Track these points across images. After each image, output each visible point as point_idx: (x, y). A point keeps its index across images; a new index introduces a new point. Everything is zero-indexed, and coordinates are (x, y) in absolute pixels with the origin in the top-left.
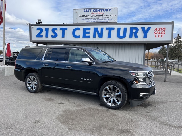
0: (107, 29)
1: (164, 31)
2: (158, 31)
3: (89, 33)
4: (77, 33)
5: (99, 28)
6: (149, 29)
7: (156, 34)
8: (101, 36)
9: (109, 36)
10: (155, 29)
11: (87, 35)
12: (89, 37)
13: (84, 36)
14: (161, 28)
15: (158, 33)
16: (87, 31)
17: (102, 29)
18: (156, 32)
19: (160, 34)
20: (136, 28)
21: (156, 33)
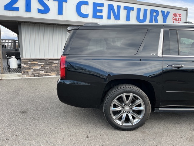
0: (125, 8)
1: (180, 18)
2: (175, 17)
3: (101, 11)
4: (84, 9)
5: (115, 4)
6: (168, 13)
7: (173, 21)
8: (117, 17)
9: (128, 19)
10: (173, 15)
11: (98, 14)
12: (101, 17)
13: (95, 16)
14: (178, 14)
15: (175, 19)
16: (98, 8)
17: (119, 7)
18: (174, 17)
19: (177, 20)
20: (156, 10)
21: (174, 19)
